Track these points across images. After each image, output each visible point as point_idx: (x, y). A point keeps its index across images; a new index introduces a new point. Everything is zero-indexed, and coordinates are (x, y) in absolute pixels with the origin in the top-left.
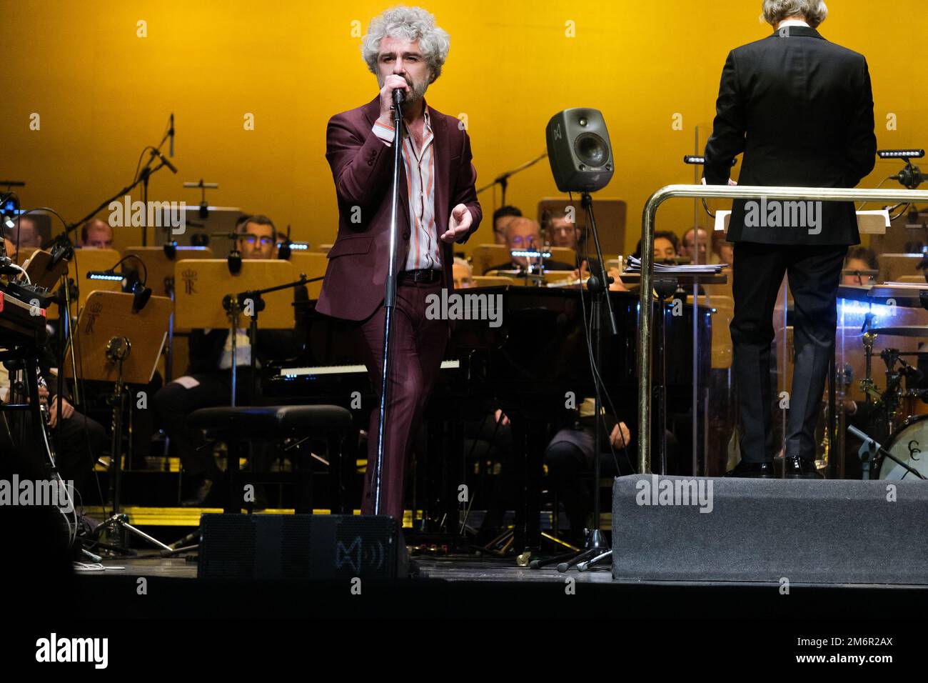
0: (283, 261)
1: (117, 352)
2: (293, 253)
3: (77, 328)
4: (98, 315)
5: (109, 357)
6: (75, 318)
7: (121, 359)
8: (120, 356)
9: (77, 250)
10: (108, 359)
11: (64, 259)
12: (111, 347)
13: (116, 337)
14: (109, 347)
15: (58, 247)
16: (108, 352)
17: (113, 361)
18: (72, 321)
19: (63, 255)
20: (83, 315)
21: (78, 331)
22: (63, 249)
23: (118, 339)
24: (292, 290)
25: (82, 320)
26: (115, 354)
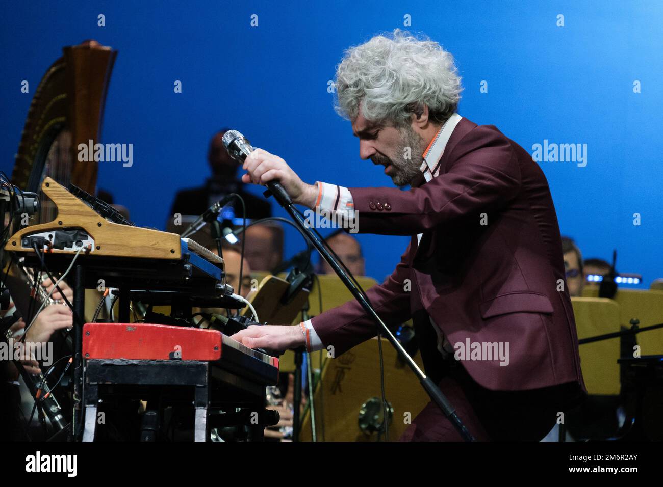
0: (606, 300)
1: (374, 421)
2: (620, 289)
3: (319, 385)
4: (349, 369)
5: (363, 426)
6: (318, 371)
7: (379, 430)
8: (378, 426)
9: (321, 278)
10: (361, 429)
11: (304, 289)
12: (366, 413)
13: (373, 400)
14: (363, 412)
15: (297, 273)
16: (362, 420)
17: (368, 432)
18: (313, 375)
19: (303, 284)
20: (328, 369)
21: (321, 389)
22: (304, 276)
23: (375, 404)
24: (617, 340)
25: (327, 374)
26: (371, 423)
